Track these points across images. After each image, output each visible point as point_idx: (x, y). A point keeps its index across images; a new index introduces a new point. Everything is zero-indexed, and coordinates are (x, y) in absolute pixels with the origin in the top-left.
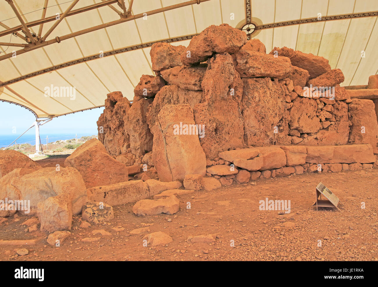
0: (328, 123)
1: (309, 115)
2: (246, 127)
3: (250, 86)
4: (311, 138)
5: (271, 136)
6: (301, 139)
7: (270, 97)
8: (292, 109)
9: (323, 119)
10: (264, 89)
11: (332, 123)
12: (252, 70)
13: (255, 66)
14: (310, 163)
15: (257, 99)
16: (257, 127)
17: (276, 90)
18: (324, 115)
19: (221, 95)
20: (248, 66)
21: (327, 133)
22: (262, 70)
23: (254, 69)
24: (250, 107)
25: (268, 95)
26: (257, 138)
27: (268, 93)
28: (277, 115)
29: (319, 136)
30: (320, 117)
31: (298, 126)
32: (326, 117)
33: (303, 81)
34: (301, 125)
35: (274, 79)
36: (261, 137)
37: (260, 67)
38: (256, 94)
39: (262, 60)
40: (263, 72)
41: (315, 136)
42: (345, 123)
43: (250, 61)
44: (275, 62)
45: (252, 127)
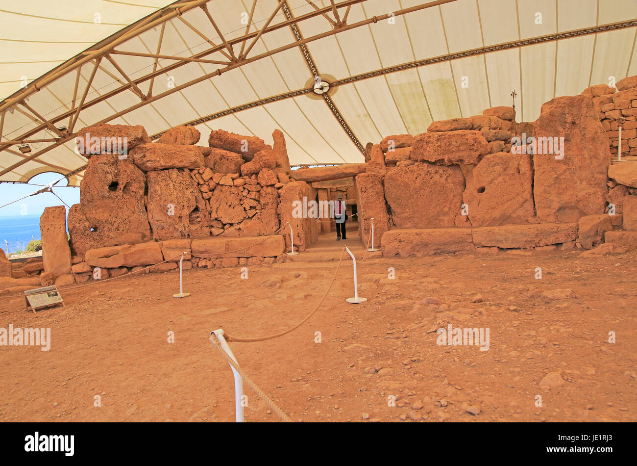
0: (253, 212)
1: (229, 204)
2: (151, 221)
3: (151, 179)
4: (232, 229)
5: (180, 229)
6: (222, 230)
7: (173, 190)
8: (211, 199)
9: (248, 208)
10: (167, 181)
11: (257, 211)
12: (150, 164)
13: (153, 159)
14: (200, 258)
15: (159, 192)
16: (164, 220)
17: (182, 182)
18: (248, 203)
19: (100, 194)
20: (145, 160)
21: (249, 223)
22: (161, 162)
23: (153, 163)
24: (154, 200)
25: (172, 187)
26: (164, 231)
27: (171, 185)
28: (186, 207)
29: (241, 226)
30: (244, 206)
31: (216, 216)
32: (251, 205)
33: (230, 167)
34: (220, 216)
35: (184, 169)
36: (170, 230)
37: (158, 160)
38: (157, 188)
39: (162, 152)
40: (163, 164)
41: (238, 227)
42: (270, 211)
43: (148, 155)
44: (178, 153)
45: (157, 221)
